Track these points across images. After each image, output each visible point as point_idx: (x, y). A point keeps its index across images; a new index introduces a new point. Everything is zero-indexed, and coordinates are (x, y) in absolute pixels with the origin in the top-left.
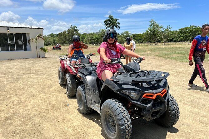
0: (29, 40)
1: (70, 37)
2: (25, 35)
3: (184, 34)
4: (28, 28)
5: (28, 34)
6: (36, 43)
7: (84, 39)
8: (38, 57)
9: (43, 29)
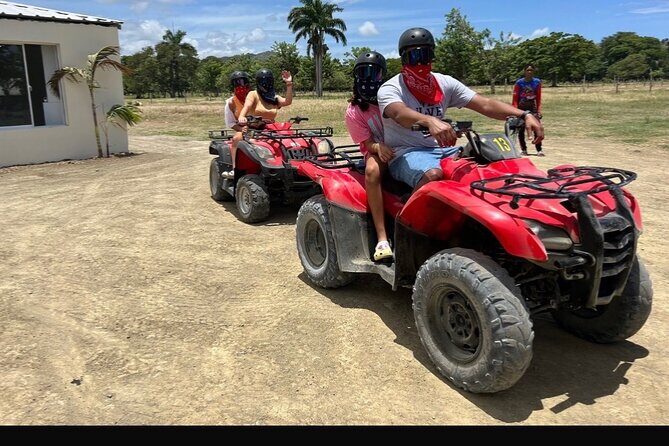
0: (59, 75)
1: (167, 70)
2: (34, 51)
3: (535, 60)
4: (53, 20)
5: (54, 48)
6: (91, 87)
7: (218, 73)
8: (103, 154)
9: (118, 26)
